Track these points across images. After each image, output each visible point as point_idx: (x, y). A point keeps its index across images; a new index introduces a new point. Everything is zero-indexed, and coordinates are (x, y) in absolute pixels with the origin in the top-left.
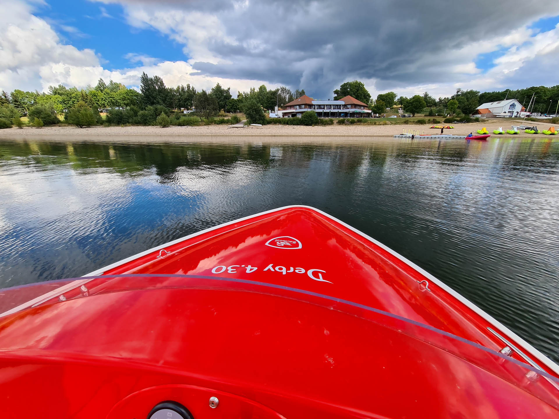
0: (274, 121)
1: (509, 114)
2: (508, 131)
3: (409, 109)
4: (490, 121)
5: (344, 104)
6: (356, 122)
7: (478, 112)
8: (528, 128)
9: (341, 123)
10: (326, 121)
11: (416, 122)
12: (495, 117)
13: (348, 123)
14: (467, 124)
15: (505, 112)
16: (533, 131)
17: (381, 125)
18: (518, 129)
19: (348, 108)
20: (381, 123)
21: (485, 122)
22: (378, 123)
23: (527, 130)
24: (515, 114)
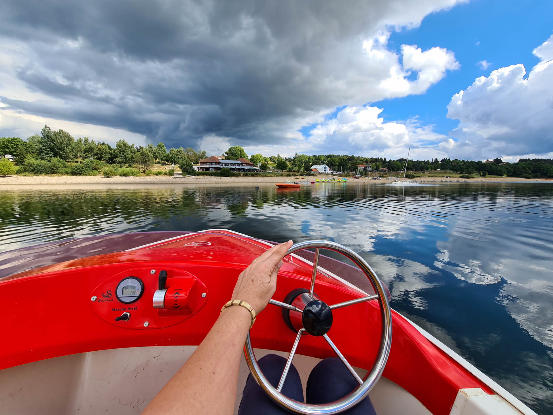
0: (202, 173)
1: (325, 172)
2: (326, 180)
3: (280, 168)
4: (318, 175)
5: (241, 163)
6: (254, 175)
7: (312, 170)
8: (332, 179)
9: (245, 175)
10: (236, 174)
11: (287, 175)
12: (319, 173)
13: (250, 175)
14: (310, 176)
15: (323, 171)
16: (334, 180)
17: (269, 177)
18: (329, 179)
19: (244, 166)
20: (269, 176)
21: (317, 176)
22: (267, 176)
23: (332, 180)
24: (327, 172)
